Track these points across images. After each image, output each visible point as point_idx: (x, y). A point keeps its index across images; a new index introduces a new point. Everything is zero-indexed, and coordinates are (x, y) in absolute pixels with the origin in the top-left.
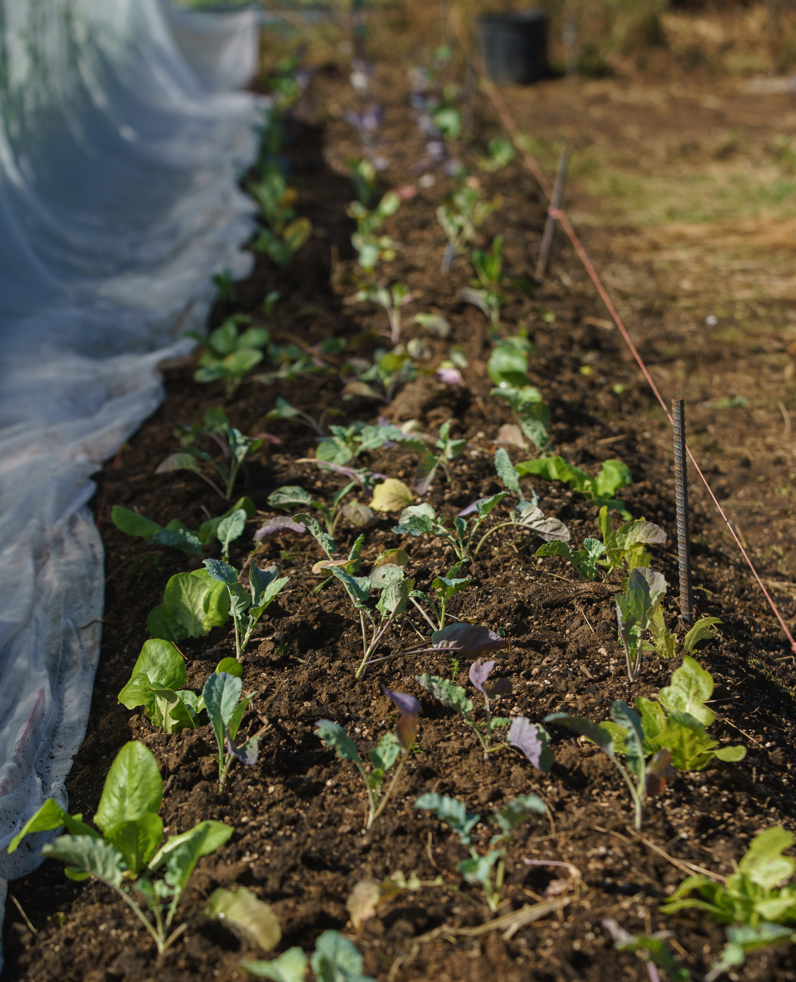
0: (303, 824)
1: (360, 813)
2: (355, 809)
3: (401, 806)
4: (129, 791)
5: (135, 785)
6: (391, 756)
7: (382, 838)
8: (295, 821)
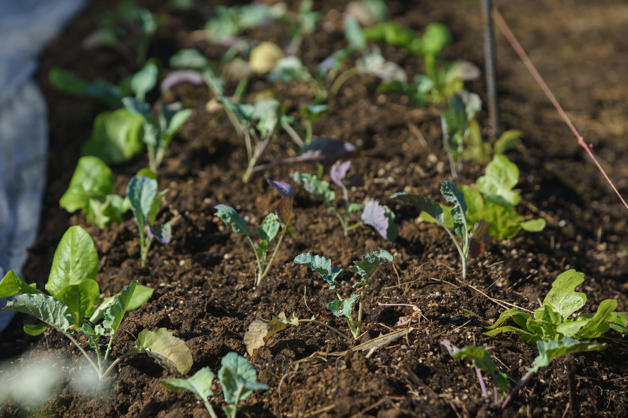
0: (207, 285)
1: (251, 275)
2: (247, 273)
3: (282, 270)
4: (72, 264)
5: (77, 259)
6: (273, 231)
7: (269, 292)
8: (201, 283)
